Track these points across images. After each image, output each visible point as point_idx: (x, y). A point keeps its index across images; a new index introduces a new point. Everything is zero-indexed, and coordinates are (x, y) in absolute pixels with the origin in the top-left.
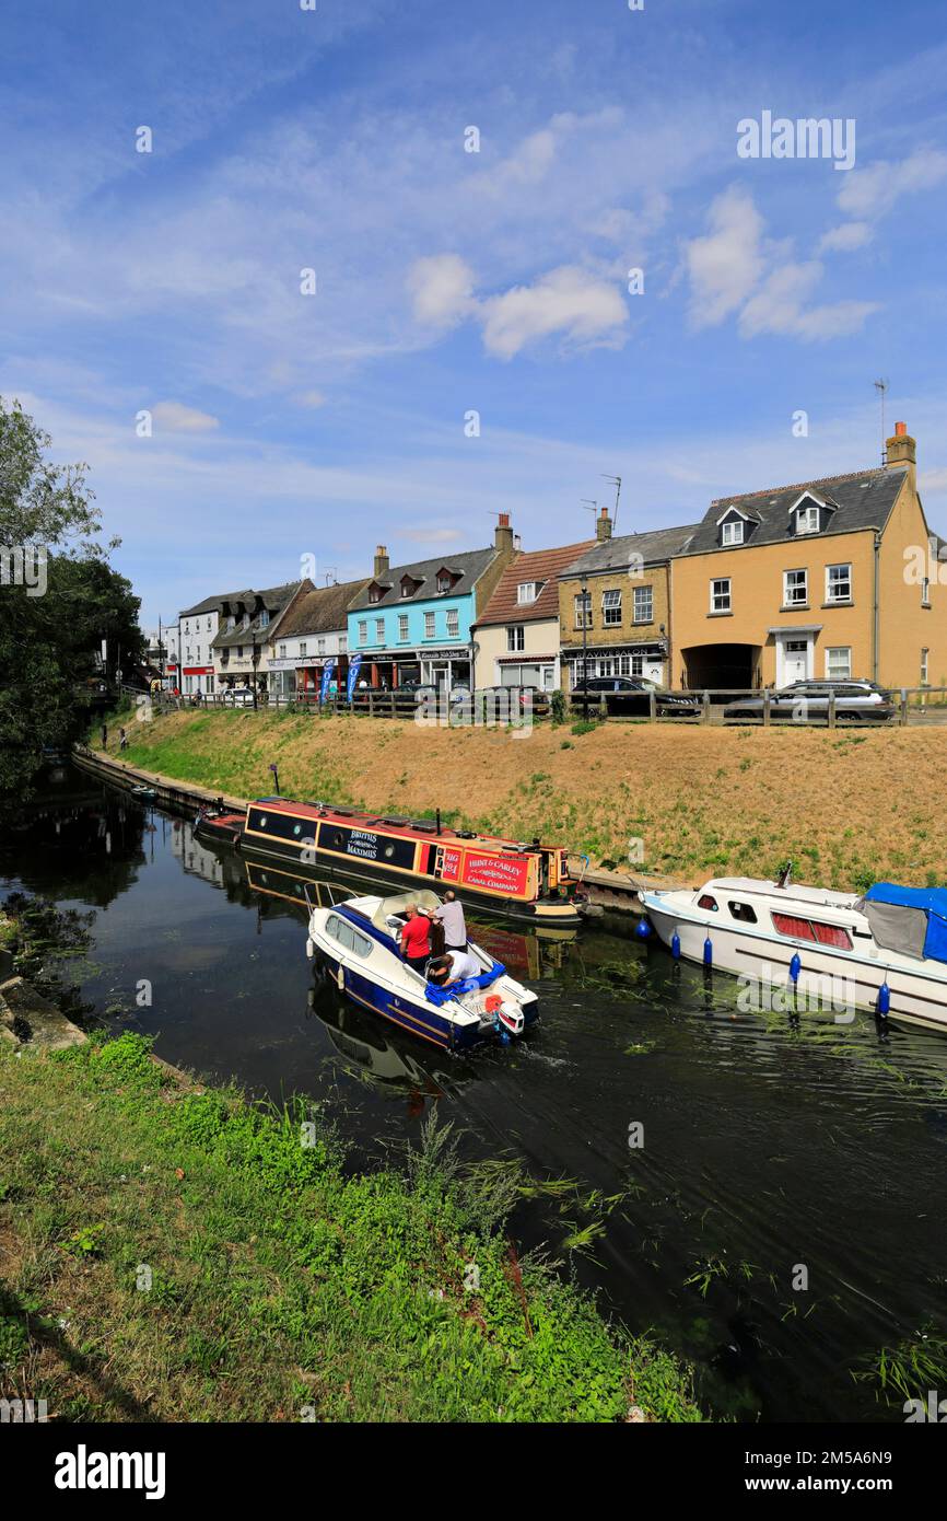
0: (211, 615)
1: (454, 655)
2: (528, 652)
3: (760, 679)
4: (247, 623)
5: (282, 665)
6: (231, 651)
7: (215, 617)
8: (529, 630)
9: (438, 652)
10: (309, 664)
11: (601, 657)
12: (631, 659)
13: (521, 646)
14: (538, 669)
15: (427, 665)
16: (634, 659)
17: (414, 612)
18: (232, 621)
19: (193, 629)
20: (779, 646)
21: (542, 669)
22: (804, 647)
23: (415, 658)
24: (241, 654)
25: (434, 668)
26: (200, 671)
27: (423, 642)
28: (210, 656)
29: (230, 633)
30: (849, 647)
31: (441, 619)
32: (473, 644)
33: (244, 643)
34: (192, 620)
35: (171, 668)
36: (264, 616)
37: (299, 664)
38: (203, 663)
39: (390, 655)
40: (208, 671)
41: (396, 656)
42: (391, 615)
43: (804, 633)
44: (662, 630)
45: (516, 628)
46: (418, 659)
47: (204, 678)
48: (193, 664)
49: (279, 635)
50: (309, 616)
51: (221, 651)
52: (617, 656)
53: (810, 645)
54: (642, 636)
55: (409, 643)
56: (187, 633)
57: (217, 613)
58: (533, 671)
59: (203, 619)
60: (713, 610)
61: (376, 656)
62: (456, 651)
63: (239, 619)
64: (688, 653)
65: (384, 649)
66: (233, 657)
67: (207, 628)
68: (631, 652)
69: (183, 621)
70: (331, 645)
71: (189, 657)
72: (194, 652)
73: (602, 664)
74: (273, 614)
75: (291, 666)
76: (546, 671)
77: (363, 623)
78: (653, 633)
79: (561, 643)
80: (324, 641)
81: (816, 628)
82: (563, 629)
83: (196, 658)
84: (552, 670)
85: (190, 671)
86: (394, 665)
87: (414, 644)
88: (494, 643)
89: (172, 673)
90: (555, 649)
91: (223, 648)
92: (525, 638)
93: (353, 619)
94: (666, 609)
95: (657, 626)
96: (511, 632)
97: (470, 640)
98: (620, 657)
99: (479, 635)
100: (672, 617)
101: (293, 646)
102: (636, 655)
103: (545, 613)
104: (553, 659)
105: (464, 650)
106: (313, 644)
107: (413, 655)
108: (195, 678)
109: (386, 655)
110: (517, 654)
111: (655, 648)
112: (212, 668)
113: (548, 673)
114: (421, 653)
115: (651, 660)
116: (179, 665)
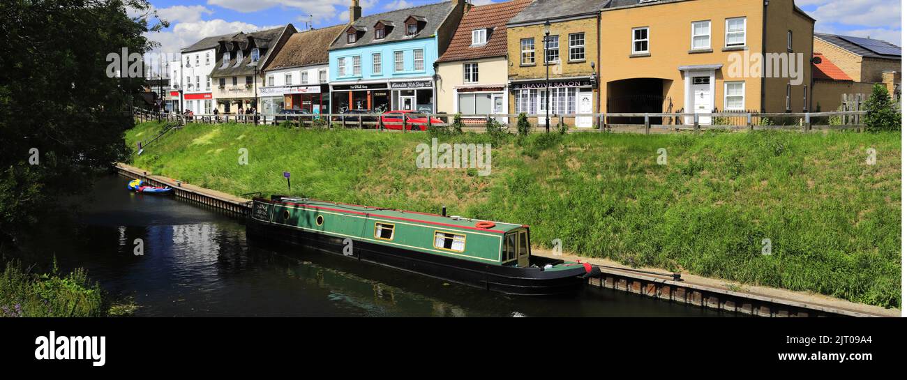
0: (210, 51)
1: (419, 85)
2: (481, 82)
3: (671, 105)
4: (240, 59)
5: (273, 91)
6: (227, 81)
7: (212, 53)
8: (482, 66)
9: (406, 83)
10: (296, 91)
11: (542, 88)
12: (567, 90)
13: (476, 78)
14: (489, 97)
15: (396, 93)
16: (569, 89)
17: (387, 51)
18: (227, 57)
19: (193, 62)
20: (687, 80)
21: (493, 97)
22: (706, 80)
23: (386, 86)
24: (235, 83)
25: (402, 95)
26: (199, 96)
27: (393, 75)
28: (208, 85)
29: (226, 66)
30: (744, 81)
31: (408, 58)
32: (436, 77)
33: (238, 74)
34: (192, 56)
35: (174, 94)
36: (255, 54)
37: (288, 91)
38: (203, 90)
39: (365, 85)
40: (206, 96)
41: (370, 86)
42: (366, 53)
43: (708, 70)
44: (593, 67)
45: (471, 63)
46: (389, 87)
47: (202, 102)
48: (193, 91)
49: (268, 68)
50: (293, 53)
51: (218, 81)
52: (555, 87)
53: (712, 79)
54: (577, 71)
55: (382, 75)
56: (188, 65)
57: (214, 50)
58: (485, 98)
59: (202, 54)
60: (635, 53)
61: (353, 85)
62: (421, 82)
63: (233, 56)
64: (613, 86)
65: (360, 80)
66: (229, 85)
67: (206, 62)
68: (567, 84)
69: (185, 56)
70: (313, 76)
71: (190, 86)
72: (193, 81)
73: (542, 93)
74: (263, 51)
75: (281, 92)
76: (496, 98)
77: (341, 59)
78: (585, 69)
79: (509, 76)
80: (307, 74)
81: (717, 66)
82: (510, 66)
83: (195, 85)
84: (502, 98)
85: (189, 97)
86: (368, 92)
87: (386, 75)
88: (453, 75)
89: (174, 98)
90: (505, 81)
91: (220, 77)
92: (479, 73)
93: (333, 56)
94: (597, 51)
95: (589, 64)
96: (467, 66)
97: (433, 73)
98: (557, 87)
99: (443, 70)
100: (601, 56)
101: (279, 77)
102: (571, 86)
103: (496, 51)
104: (502, 89)
105: (428, 81)
106: (296, 75)
107: (385, 85)
108: (195, 102)
109: (362, 85)
110: (472, 84)
111: (588, 81)
112: (210, 94)
113: (498, 101)
114: (391, 83)
115: (582, 90)
116: (181, 92)
